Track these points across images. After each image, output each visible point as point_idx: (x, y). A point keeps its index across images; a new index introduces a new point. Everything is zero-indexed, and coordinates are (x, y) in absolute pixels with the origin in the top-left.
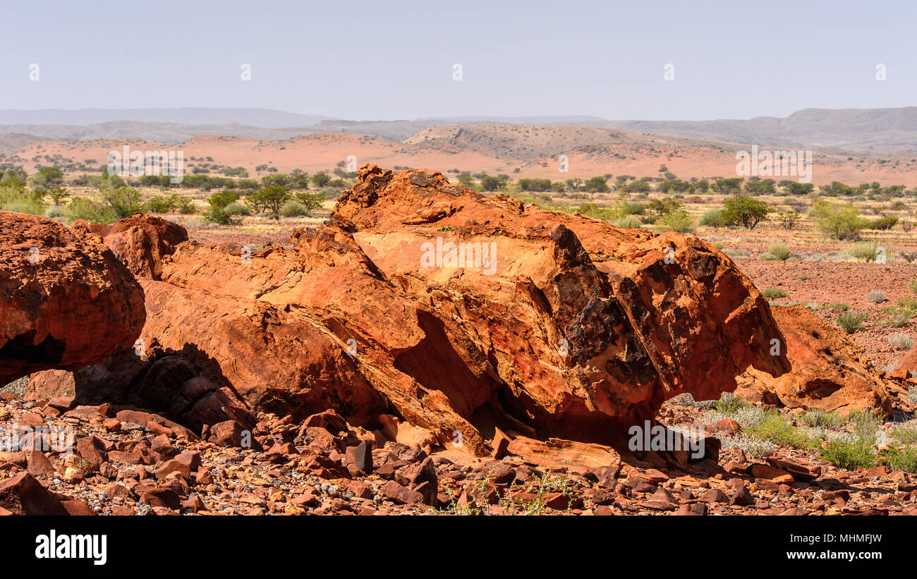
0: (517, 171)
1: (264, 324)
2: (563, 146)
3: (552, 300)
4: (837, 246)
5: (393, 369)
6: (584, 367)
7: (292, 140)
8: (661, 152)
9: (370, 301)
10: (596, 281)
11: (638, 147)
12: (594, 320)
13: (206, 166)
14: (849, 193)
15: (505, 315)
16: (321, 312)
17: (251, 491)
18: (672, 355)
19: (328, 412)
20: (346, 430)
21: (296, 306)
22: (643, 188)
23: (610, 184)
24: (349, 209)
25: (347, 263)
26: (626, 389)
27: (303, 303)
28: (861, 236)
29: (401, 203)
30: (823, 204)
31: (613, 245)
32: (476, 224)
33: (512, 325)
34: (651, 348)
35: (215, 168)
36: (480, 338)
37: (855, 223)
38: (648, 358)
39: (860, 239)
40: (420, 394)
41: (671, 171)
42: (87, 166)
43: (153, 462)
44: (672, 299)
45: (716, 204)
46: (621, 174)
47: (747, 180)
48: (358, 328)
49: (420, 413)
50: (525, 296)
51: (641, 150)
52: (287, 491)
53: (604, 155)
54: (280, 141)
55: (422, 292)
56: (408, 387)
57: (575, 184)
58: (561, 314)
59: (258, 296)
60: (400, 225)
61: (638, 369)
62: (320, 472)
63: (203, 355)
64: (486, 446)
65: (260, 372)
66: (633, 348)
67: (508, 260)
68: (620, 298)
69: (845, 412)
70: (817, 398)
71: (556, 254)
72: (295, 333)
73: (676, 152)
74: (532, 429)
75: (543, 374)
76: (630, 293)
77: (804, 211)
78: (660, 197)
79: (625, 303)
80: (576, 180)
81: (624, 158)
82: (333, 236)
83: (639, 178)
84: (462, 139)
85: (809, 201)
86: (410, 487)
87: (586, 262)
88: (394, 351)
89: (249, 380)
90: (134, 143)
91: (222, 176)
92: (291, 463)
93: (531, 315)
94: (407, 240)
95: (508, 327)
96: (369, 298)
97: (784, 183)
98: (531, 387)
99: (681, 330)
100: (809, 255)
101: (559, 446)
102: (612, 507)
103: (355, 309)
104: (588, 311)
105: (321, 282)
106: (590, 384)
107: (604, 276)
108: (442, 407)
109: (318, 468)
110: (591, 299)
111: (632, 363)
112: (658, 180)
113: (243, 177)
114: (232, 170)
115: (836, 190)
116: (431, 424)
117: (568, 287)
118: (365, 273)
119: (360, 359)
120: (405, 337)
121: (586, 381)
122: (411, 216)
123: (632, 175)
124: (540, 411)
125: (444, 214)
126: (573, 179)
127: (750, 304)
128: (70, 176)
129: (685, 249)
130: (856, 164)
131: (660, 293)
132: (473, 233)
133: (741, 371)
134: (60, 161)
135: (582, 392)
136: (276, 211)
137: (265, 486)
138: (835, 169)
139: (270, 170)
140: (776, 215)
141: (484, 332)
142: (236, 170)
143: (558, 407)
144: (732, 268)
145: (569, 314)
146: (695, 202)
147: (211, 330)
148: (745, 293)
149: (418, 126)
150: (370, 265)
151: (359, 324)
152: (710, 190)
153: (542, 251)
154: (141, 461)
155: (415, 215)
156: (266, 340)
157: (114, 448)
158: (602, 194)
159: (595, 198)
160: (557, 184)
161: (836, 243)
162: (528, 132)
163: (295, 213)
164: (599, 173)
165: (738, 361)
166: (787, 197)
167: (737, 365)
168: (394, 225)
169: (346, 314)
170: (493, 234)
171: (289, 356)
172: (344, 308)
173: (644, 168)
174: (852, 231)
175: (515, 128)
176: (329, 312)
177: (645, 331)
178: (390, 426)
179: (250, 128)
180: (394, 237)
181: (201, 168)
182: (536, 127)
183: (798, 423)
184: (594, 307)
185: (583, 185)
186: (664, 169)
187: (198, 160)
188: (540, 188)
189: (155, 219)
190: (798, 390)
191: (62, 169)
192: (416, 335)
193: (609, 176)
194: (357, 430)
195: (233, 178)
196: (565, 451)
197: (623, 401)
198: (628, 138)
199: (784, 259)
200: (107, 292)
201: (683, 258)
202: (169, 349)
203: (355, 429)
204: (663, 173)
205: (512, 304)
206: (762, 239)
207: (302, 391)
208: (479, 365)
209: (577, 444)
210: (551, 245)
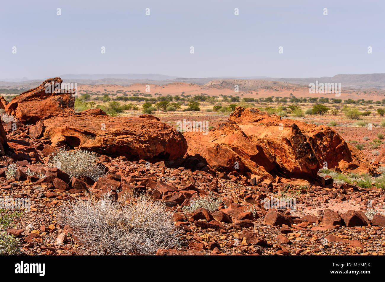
0: (242, 95)
1: (217, 149)
2: (257, 87)
3: (292, 143)
4: (352, 121)
5: (250, 160)
6: (300, 160)
7: (166, 85)
8: (290, 89)
9: (244, 143)
10: (303, 138)
11: (283, 87)
12: (302, 148)
13: (137, 93)
14: (354, 102)
15: (279, 146)
16: (231, 146)
17: (231, 189)
18: (322, 157)
19: (235, 171)
20: (239, 176)
21: (224, 144)
22: (285, 101)
23: (274, 99)
24: (233, 118)
25: (237, 133)
26: (310, 165)
27: (226, 143)
28: (359, 118)
29: (248, 117)
30: (346, 107)
31: (306, 128)
32: (270, 123)
33: (281, 149)
34: (317, 155)
35: (141, 94)
36: (272, 152)
37: (357, 114)
38: (316, 158)
39: (359, 119)
40: (257, 167)
41: (294, 95)
42: (98, 94)
43: (206, 183)
44: (322, 142)
45: (310, 107)
46: (277, 96)
47: (319, 98)
48: (241, 150)
49: (257, 172)
50: (285, 142)
51: (284, 88)
52: (239, 189)
53: (271, 90)
54: (163, 85)
55: (256, 140)
56: (254, 165)
57: (262, 100)
58: (294, 146)
59: (212, 141)
60: (248, 123)
61: (313, 160)
62: (246, 185)
63: (201, 157)
64: (274, 180)
65: (216, 161)
66: (312, 155)
67: (280, 132)
68: (309, 142)
69: (361, 174)
70: (351, 170)
71: (293, 131)
72: (225, 151)
73: (295, 89)
74: (285, 176)
75: (289, 162)
76: (312, 141)
77: (340, 109)
78: (291, 104)
79: (310, 143)
80: (262, 98)
81: (278, 91)
82: (233, 126)
83: (283, 98)
84: (224, 84)
85: (340, 106)
86: (267, 188)
87: (300, 133)
88: (251, 156)
89: (214, 163)
90: (113, 85)
91: (143, 97)
92: (239, 183)
93: (286, 146)
94: (251, 126)
95: (280, 150)
96: (244, 142)
97: (332, 99)
98: (285, 165)
99: (324, 151)
100: (343, 124)
101: (294, 180)
102: (314, 194)
103: (240, 145)
104: (301, 145)
105: (230, 138)
106: (301, 164)
107: (305, 136)
108: (263, 170)
109: (245, 184)
110: (302, 142)
111: (312, 159)
112: (290, 98)
113: (150, 97)
114: (147, 95)
115: (350, 102)
116: (260, 175)
117: (296, 139)
118: (242, 136)
119: (241, 158)
120: (253, 152)
121: (300, 163)
122: (251, 120)
123: (281, 97)
124: (287, 171)
125: (260, 120)
126: (261, 98)
127: (342, 144)
128: (93, 97)
129: (325, 129)
130: (356, 93)
131: (319, 141)
132: (270, 125)
133: (340, 161)
134: (88, 92)
135: (299, 166)
136: (165, 109)
137: (234, 188)
138: (349, 94)
139: (159, 95)
140: (331, 110)
141: (273, 151)
142: (148, 95)
143: (292, 170)
144: (338, 134)
145: (296, 146)
146: (303, 106)
147: (203, 150)
148: (341, 141)
149: (209, 80)
150: (243, 134)
151: (241, 149)
152: (307, 102)
153: (289, 130)
154: (204, 182)
155: (252, 120)
156: (218, 153)
157: (197, 179)
158: (271, 103)
159: (269, 105)
160: (256, 100)
161: (351, 120)
162: (245, 82)
163: (171, 110)
164: (270, 96)
165: (339, 158)
166: (333, 104)
167: (339, 159)
168: (246, 122)
169: (238, 146)
170: (275, 125)
171: (224, 157)
172: (237, 145)
173: (284, 94)
174: (356, 116)
175: (242, 81)
176: (233, 146)
177: (315, 151)
178: (249, 175)
179: (152, 80)
180: (248, 126)
181: (136, 94)
182: (248, 80)
183: (347, 177)
184: (302, 144)
185: (265, 100)
186: (291, 95)
187: (135, 92)
188: (250, 101)
189: (150, 116)
190: (346, 167)
191: (89, 94)
192: (256, 152)
193: (273, 97)
194: (242, 176)
195: (147, 97)
196: (295, 181)
197: (310, 169)
198: (279, 84)
199: (335, 126)
200: (180, 141)
201: (325, 132)
202: (191, 155)
203: (241, 176)
204: (291, 96)
205: (281, 144)
206: (327, 119)
207: (227, 166)
208: (272, 159)
209: (298, 180)
210: (291, 129)
